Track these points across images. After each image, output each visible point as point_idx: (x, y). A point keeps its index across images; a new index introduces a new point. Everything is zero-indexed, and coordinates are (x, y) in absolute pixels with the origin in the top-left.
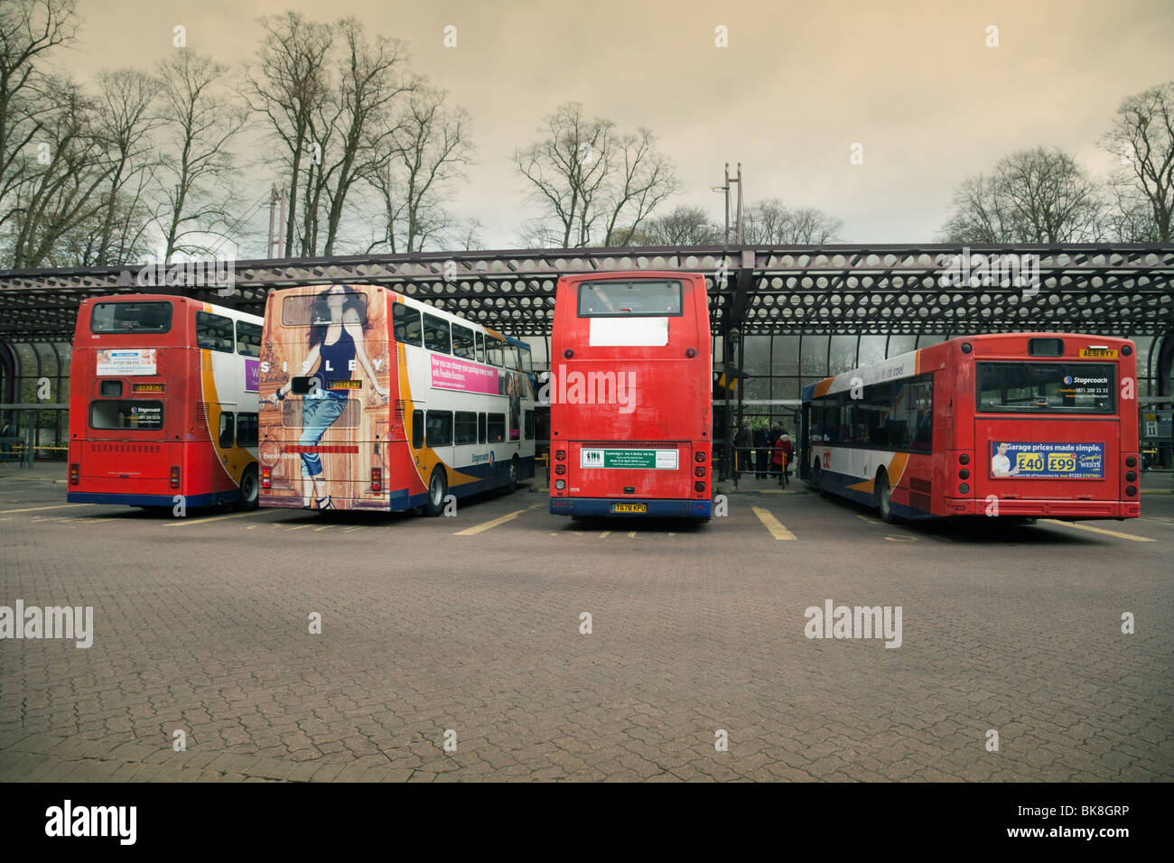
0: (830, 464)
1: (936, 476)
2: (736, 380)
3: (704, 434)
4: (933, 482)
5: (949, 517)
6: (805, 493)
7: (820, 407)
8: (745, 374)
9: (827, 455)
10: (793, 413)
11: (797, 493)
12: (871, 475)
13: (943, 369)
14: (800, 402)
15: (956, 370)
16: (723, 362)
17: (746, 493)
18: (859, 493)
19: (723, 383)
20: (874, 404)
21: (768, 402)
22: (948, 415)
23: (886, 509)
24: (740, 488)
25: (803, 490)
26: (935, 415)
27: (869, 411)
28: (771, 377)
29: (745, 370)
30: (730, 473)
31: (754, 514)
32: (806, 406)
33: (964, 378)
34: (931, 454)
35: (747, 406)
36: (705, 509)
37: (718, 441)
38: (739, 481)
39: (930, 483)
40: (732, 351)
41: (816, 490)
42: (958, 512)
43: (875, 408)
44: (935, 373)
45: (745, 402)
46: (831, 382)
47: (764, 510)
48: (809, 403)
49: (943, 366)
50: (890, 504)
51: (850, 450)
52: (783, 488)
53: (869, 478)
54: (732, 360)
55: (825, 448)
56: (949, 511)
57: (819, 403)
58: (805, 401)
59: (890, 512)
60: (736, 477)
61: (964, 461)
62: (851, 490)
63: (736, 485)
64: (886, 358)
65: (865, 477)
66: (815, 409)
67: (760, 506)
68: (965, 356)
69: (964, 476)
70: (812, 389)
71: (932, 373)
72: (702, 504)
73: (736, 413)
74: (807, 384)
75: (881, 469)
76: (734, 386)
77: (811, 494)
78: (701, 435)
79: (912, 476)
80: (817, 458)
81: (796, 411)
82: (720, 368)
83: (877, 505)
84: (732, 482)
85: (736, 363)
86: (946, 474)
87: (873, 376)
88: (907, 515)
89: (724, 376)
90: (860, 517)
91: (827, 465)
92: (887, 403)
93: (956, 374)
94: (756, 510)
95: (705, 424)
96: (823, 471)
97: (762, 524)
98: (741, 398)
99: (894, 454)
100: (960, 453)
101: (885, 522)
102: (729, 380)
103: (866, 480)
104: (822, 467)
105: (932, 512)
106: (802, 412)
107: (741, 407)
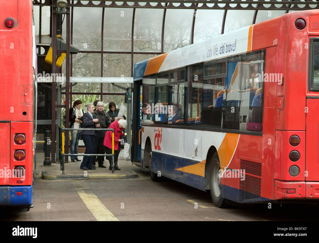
0: (161, 145)
1: (265, 157)
2: (64, 55)
3: (25, 113)
4: (263, 164)
5: (279, 200)
6: (136, 176)
7: (152, 85)
8: (73, 49)
9: (158, 136)
10: (124, 92)
11: (128, 177)
12: (202, 157)
13: (275, 46)
14: (131, 80)
15: (289, 48)
16: (50, 35)
17: (72, 177)
18: (191, 176)
19: (49, 58)
20: (205, 82)
21: (98, 80)
22: (280, 94)
23: (217, 192)
24: (67, 172)
25: (135, 173)
26: (266, 95)
27: (202, 90)
28: (102, 52)
29: (75, 45)
30: (56, 156)
31: (80, 200)
32: (138, 84)
33: (297, 55)
34: (261, 135)
35: (76, 83)
36: (25, 196)
37: (43, 122)
38: (65, 164)
39: (260, 165)
40: (60, 23)
41: (146, 174)
42: (288, 196)
43: (207, 87)
44: (268, 51)
45: (73, 80)
46: (163, 58)
47: (91, 195)
48: (141, 81)
49: (275, 42)
50: (220, 187)
51: (181, 131)
52: (113, 172)
53: (201, 161)
54: (60, 33)
55: (156, 128)
56: (278, 195)
57: (150, 82)
58: (136, 80)
59: (220, 195)
60: (62, 160)
61: (294, 142)
62: (182, 173)
63: (63, 169)
64: (223, 33)
65: (196, 159)
66: (146, 87)
67: (87, 191)
68: (299, 32)
69: (294, 157)
70: (144, 66)
71: (264, 50)
72: (22, 190)
73: (64, 91)
74: (140, 60)
75: (212, 151)
76: (62, 61)
77: (142, 178)
78: (21, 114)
79: (243, 157)
80: (148, 140)
81: (128, 89)
82: (47, 41)
83: (208, 188)
84: (58, 165)
85: (64, 35)
86: (277, 156)
87: (206, 52)
88: (237, 199)
89: (51, 50)
90: (190, 201)
91: (158, 147)
92: (219, 81)
93: (289, 51)
94: (83, 196)
95: (26, 102)
96: (154, 153)
97: (89, 211)
98: (69, 74)
99: (225, 134)
100: (290, 133)
101: (216, 206)
102: (57, 55)
103: (196, 162)
104: (153, 149)
105: (262, 195)
106: (133, 90)
107: (69, 85)
